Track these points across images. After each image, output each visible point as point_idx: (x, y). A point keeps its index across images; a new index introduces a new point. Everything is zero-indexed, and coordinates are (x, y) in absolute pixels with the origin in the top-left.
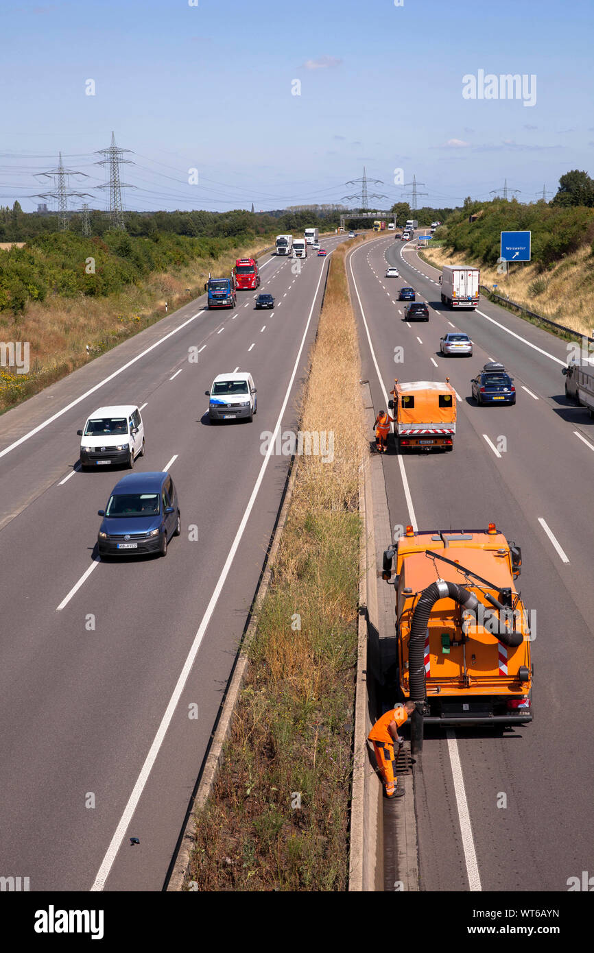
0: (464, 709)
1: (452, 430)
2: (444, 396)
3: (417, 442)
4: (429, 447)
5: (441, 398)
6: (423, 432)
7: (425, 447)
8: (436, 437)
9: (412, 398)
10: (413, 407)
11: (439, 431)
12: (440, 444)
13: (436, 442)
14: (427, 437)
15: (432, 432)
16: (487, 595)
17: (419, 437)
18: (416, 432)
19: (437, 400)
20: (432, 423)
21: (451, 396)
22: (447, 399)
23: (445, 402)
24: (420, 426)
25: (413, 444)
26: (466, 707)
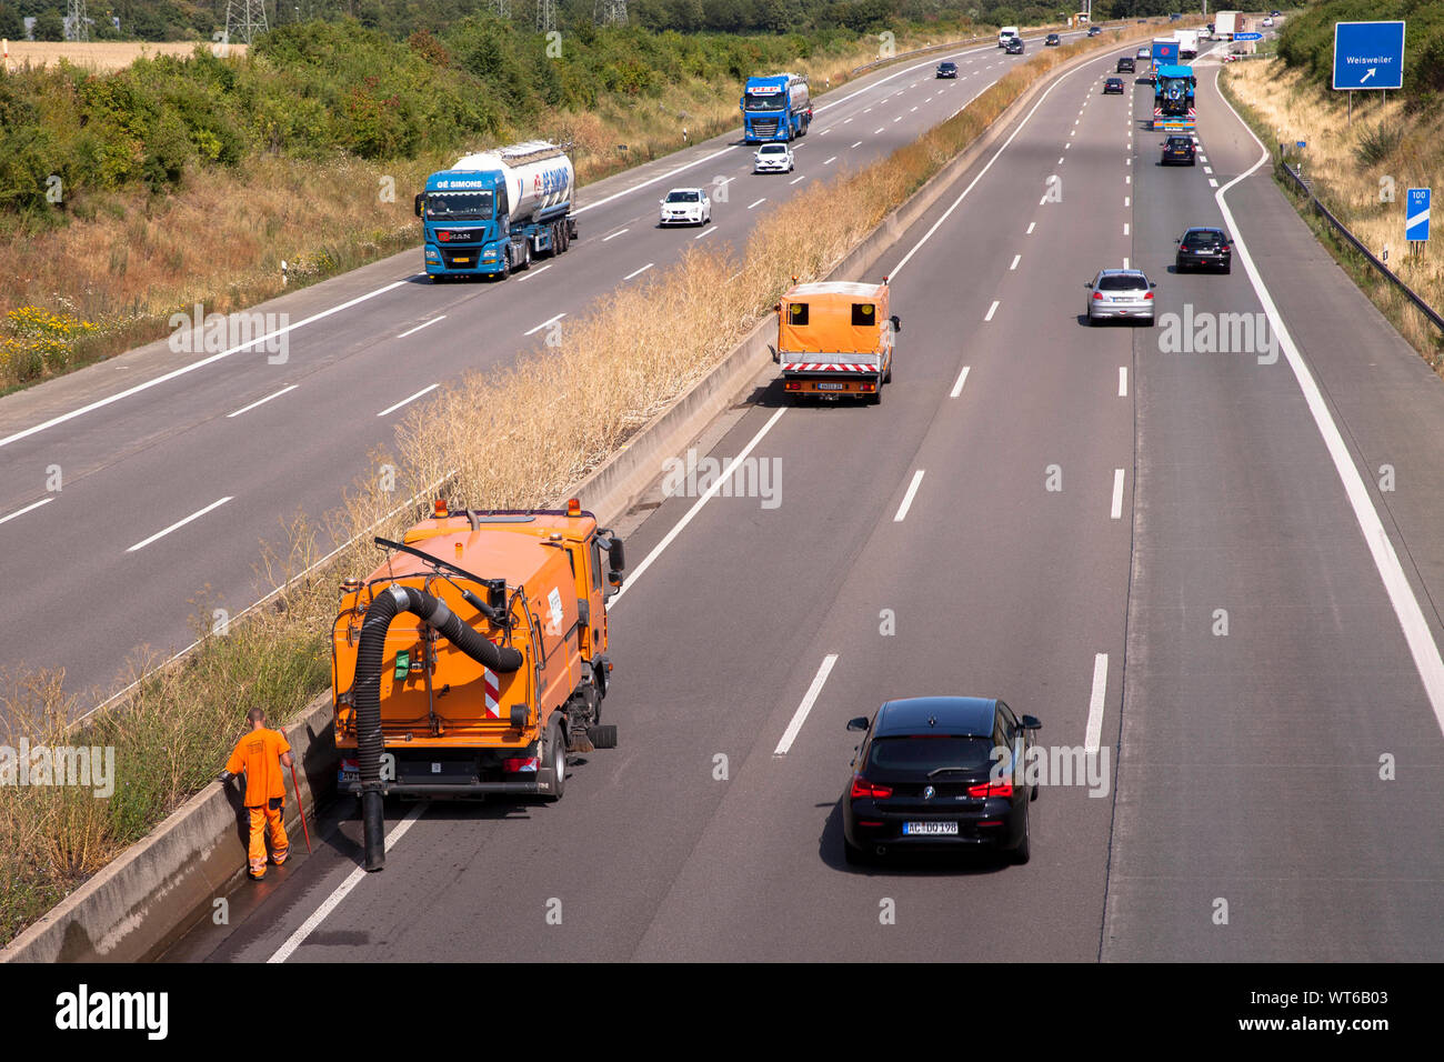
0: (434, 770)
1: (874, 367)
2: (861, 306)
3: (814, 387)
4: (832, 395)
5: (857, 309)
6: (823, 368)
7: (827, 394)
8: (845, 378)
9: (805, 307)
10: (806, 323)
11: (851, 368)
12: (856, 390)
13: (847, 387)
14: (830, 376)
15: (838, 368)
16: (467, 593)
17: (816, 377)
18: (809, 368)
19: (849, 312)
20: (838, 352)
21: (873, 306)
22: (866, 311)
23: (862, 316)
24: (818, 357)
25: (806, 389)
26: (436, 768)
